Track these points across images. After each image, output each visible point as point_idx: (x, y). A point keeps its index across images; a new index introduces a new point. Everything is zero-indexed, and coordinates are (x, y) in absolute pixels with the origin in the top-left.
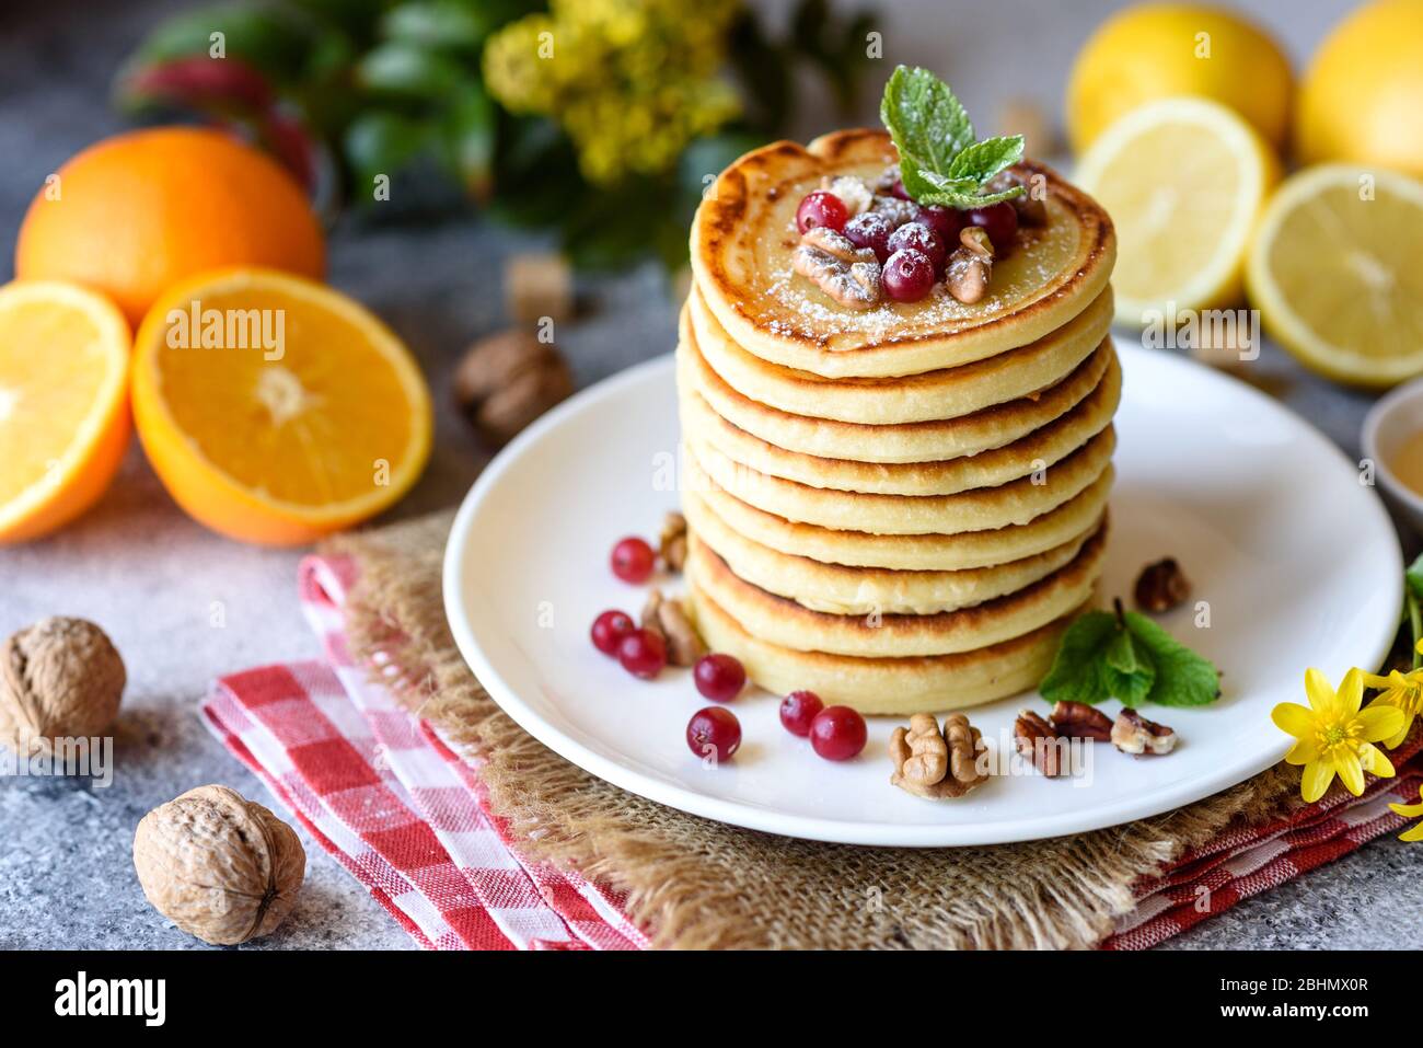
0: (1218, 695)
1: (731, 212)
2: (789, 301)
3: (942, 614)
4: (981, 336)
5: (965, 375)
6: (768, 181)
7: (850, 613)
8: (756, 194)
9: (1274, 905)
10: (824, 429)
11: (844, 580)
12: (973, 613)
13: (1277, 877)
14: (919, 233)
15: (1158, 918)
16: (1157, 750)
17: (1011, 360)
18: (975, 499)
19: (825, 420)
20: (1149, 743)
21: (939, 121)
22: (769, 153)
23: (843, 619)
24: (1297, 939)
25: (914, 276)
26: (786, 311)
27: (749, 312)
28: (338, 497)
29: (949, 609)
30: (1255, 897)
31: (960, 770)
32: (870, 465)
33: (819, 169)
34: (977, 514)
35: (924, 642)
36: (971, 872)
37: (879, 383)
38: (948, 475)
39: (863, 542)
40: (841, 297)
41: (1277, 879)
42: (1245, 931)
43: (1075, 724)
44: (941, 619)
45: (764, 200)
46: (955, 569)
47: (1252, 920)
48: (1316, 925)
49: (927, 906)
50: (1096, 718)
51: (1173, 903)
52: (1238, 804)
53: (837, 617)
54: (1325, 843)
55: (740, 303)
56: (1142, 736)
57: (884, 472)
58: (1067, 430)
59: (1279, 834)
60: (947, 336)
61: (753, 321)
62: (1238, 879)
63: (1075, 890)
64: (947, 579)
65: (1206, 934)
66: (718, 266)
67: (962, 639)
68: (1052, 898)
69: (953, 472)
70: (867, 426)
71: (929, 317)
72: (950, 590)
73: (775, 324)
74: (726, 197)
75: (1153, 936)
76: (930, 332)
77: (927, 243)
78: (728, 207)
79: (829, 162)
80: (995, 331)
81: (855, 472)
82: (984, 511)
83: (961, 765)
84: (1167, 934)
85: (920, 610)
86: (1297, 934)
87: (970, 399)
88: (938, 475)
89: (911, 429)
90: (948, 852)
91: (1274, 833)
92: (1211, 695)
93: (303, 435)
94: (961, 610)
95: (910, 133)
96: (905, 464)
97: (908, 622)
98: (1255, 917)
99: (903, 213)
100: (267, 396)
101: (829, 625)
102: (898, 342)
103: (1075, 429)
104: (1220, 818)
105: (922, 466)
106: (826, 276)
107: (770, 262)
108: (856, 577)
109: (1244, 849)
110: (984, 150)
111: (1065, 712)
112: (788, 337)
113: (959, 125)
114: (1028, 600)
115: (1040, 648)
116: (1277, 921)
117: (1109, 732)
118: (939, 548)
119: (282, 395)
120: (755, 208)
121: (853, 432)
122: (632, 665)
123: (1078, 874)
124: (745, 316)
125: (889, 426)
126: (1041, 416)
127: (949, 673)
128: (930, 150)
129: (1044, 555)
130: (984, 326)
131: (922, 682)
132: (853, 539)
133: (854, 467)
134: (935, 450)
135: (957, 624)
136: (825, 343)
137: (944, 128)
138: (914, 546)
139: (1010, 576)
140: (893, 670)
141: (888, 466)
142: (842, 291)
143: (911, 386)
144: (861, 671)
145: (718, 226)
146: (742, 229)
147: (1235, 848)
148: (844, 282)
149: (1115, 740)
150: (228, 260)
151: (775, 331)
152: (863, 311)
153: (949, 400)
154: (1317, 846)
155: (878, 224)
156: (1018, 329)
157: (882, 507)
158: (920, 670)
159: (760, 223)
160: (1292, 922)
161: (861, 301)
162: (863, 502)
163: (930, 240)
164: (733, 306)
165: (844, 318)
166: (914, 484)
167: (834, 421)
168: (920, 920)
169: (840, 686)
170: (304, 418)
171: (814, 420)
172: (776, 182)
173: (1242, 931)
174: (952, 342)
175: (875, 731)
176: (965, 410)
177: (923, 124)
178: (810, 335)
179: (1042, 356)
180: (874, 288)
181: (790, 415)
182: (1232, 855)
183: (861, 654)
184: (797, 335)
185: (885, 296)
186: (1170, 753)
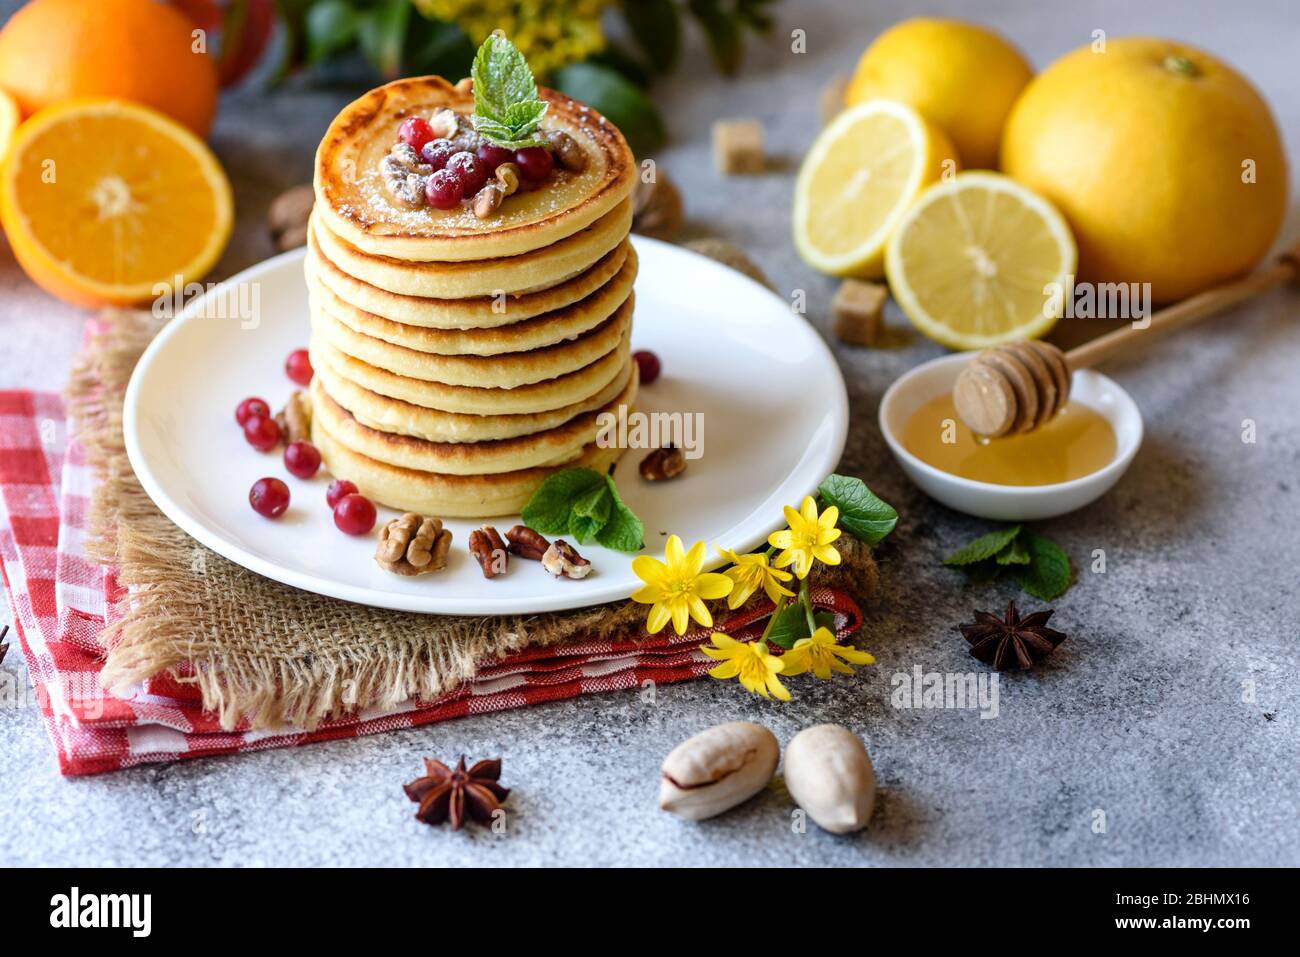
0: (642, 547)
1: (360, 120)
2: (366, 193)
3: (446, 444)
4: (470, 242)
5: (461, 269)
6: (404, 103)
7: (383, 430)
8: (388, 111)
9: (609, 703)
10: (364, 290)
11: (380, 405)
12: (468, 447)
13: (618, 684)
14: (465, 160)
15: (512, 691)
16: (572, 575)
17: (502, 264)
18: (469, 362)
19: (366, 283)
20: (566, 568)
21: (514, 81)
22: (415, 83)
23: (378, 434)
24: (608, 728)
25: (443, 189)
26: (360, 199)
27: (334, 195)
28: (127, 280)
29: (451, 441)
30: (600, 694)
31: (412, 556)
32: (394, 323)
33: (451, 101)
34: (468, 374)
35: (430, 462)
36: (389, 629)
37: (403, 264)
38: (445, 340)
39: (390, 378)
40: (394, 197)
41: (617, 685)
42: (575, 715)
43: (523, 544)
44: (444, 447)
45: (391, 117)
46: (453, 412)
47: (587, 710)
48: (628, 722)
49: (342, 644)
50: (537, 542)
51: (526, 683)
52: (587, 621)
53: (375, 431)
54: (669, 668)
55: (329, 187)
56: (562, 562)
57: (401, 329)
58: (549, 326)
59: (633, 653)
60: (447, 237)
61: (332, 201)
62: (587, 678)
63: (446, 656)
64: (449, 418)
65: (547, 710)
66: (330, 158)
67: (458, 465)
68: (427, 658)
69: (449, 339)
70: (390, 293)
71: (449, 223)
72: (449, 427)
73: (345, 207)
74: (364, 109)
75: (502, 702)
76: (440, 233)
77: (468, 168)
78: (361, 117)
79: (462, 97)
80: (481, 241)
81: (382, 324)
82: (474, 372)
83: (413, 552)
84: (514, 703)
85: (429, 437)
86: (610, 726)
87: (460, 287)
88: (438, 339)
89: (419, 301)
90: (387, 613)
91: (630, 651)
92: (638, 547)
93: (118, 230)
94: (461, 444)
95: (492, 86)
96: (418, 327)
97: (420, 444)
98: (590, 708)
99: (474, 144)
100: (100, 197)
101: (370, 436)
102: (415, 236)
103: (557, 326)
104: (568, 627)
105: (429, 330)
106: (390, 179)
107: (369, 162)
108: (387, 402)
109: (601, 658)
110: (524, 108)
111: (515, 533)
112: (347, 218)
113: (529, 87)
114: (515, 447)
115: (530, 486)
116: (603, 714)
117: (542, 553)
118: (442, 394)
119: (112, 197)
120: (381, 121)
121: (382, 296)
122: (251, 438)
123: (454, 644)
124: (328, 197)
125: (404, 296)
126: (523, 311)
127: (450, 489)
128: (505, 100)
129: (534, 416)
130: (475, 236)
131: (430, 491)
132: (384, 374)
133: (383, 321)
134: (434, 319)
135: (455, 453)
136: (369, 227)
137: (518, 86)
138: (424, 389)
139: (500, 426)
140: (410, 478)
141: (405, 326)
142: (395, 192)
143: (421, 270)
144: (389, 474)
145: (345, 129)
146: (363, 134)
147: (591, 655)
148: (400, 186)
149: (543, 562)
150: (112, 92)
151: (341, 211)
152: (410, 209)
153: (445, 285)
154: (664, 668)
155: (445, 148)
156: (499, 243)
157: (401, 355)
158: (429, 482)
159: (379, 132)
160: (613, 717)
161: (408, 202)
162: (389, 349)
163: (471, 166)
164: (323, 188)
165: (394, 211)
166: (419, 342)
167: (371, 286)
168: (330, 653)
169: (371, 482)
170: (123, 219)
171: (359, 281)
172: (409, 105)
173: (574, 715)
174: (448, 243)
175: (383, 518)
176: (456, 295)
177: (502, 81)
178: (362, 219)
179: (523, 266)
180: (418, 194)
181: (347, 275)
182: (590, 660)
183: (388, 462)
184: (355, 218)
185: (423, 202)
186: (582, 579)
